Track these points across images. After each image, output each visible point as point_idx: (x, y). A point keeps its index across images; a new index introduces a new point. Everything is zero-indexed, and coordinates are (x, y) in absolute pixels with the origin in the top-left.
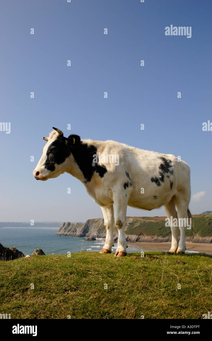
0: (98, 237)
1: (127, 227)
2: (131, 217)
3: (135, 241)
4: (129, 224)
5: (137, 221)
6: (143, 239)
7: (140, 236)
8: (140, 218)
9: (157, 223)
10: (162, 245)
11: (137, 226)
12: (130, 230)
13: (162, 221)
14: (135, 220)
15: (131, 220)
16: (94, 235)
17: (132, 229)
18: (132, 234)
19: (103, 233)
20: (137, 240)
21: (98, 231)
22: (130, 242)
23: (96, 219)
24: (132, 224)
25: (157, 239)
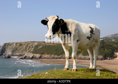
0: (12, 55)
1: (33, 48)
2: (36, 42)
3: (39, 58)
4: (35, 46)
5: (40, 45)
6: (44, 57)
7: (42, 55)
8: (42, 42)
9: (54, 46)
10: (57, 61)
11: (40, 48)
12: (35, 51)
13: (57, 45)
14: (39, 44)
15: (36, 43)
16: (9, 54)
17: (37, 50)
18: (36, 53)
19: (16, 52)
20: (40, 58)
21: (12, 51)
22: (35, 59)
23: (11, 43)
24: (36, 46)
25: (54, 57)
